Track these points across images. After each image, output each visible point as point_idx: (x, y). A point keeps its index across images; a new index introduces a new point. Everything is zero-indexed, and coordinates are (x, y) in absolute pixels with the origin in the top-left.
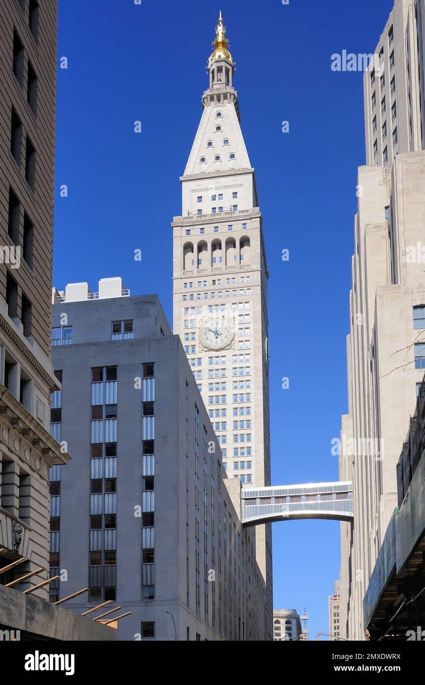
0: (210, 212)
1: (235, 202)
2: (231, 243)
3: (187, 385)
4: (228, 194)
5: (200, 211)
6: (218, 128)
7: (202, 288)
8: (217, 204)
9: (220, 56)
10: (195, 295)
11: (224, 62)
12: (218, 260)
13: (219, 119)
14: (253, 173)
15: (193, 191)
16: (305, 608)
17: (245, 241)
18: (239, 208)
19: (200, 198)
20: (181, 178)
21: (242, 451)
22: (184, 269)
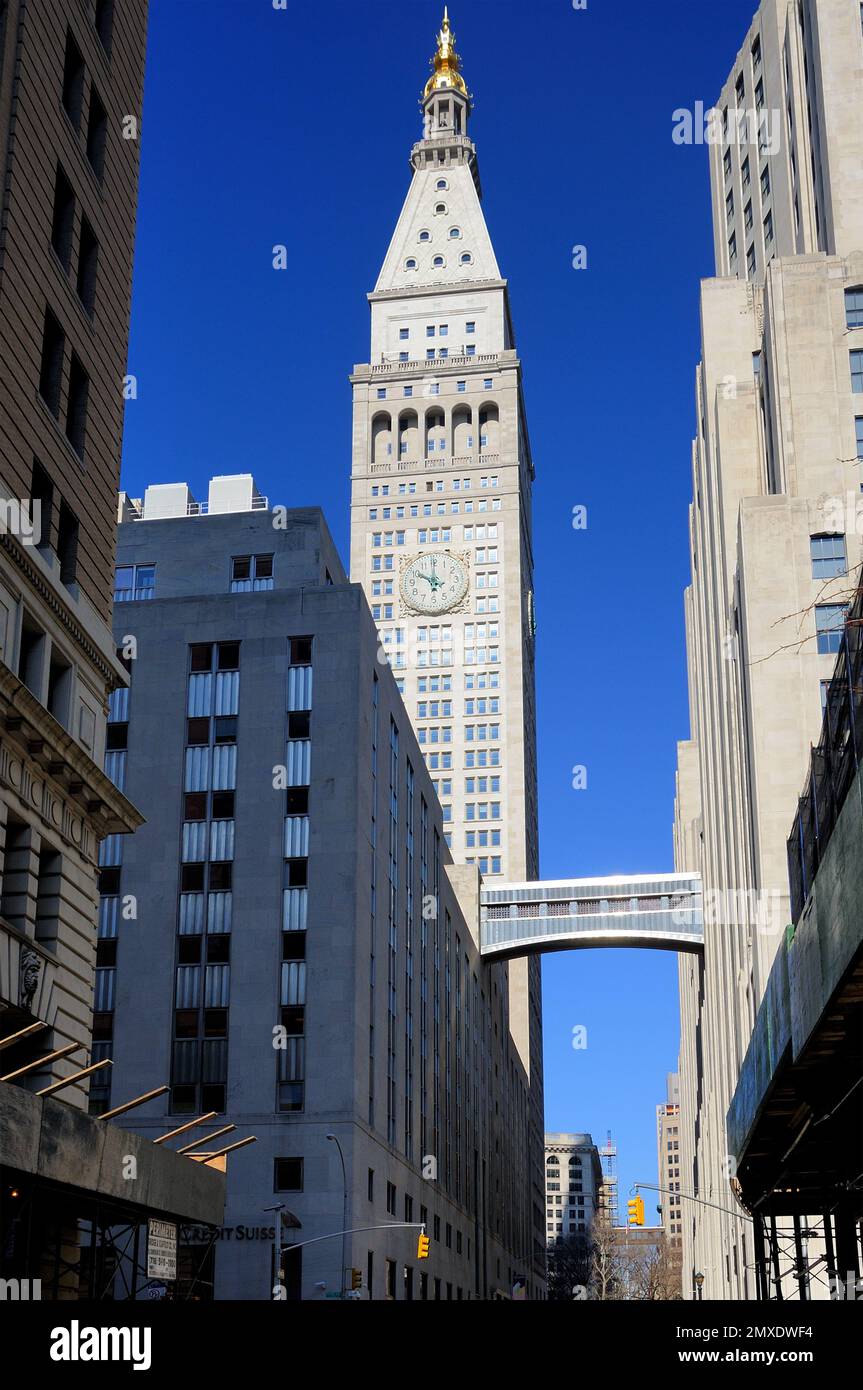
0: (424, 356)
1: (470, 339)
2: (462, 414)
3: (376, 679)
4: (457, 325)
5: (404, 355)
6: (441, 208)
7: (407, 495)
8: (436, 342)
9: (444, 84)
10: (394, 509)
11: (451, 94)
12: (437, 445)
13: (442, 192)
14: (505, 289)
15: (392, 318)
16: (609, 1132)
17: (489, 412)
18: (478, 351)
19: (404, 332)
20: (370, 296)
21: (483, 810)
22: (373, 461)
